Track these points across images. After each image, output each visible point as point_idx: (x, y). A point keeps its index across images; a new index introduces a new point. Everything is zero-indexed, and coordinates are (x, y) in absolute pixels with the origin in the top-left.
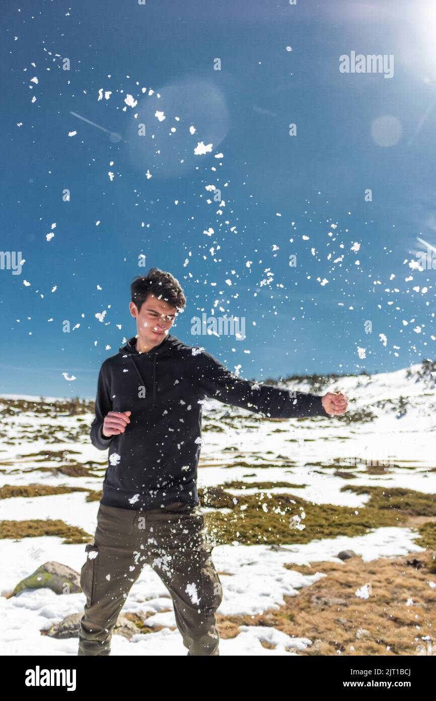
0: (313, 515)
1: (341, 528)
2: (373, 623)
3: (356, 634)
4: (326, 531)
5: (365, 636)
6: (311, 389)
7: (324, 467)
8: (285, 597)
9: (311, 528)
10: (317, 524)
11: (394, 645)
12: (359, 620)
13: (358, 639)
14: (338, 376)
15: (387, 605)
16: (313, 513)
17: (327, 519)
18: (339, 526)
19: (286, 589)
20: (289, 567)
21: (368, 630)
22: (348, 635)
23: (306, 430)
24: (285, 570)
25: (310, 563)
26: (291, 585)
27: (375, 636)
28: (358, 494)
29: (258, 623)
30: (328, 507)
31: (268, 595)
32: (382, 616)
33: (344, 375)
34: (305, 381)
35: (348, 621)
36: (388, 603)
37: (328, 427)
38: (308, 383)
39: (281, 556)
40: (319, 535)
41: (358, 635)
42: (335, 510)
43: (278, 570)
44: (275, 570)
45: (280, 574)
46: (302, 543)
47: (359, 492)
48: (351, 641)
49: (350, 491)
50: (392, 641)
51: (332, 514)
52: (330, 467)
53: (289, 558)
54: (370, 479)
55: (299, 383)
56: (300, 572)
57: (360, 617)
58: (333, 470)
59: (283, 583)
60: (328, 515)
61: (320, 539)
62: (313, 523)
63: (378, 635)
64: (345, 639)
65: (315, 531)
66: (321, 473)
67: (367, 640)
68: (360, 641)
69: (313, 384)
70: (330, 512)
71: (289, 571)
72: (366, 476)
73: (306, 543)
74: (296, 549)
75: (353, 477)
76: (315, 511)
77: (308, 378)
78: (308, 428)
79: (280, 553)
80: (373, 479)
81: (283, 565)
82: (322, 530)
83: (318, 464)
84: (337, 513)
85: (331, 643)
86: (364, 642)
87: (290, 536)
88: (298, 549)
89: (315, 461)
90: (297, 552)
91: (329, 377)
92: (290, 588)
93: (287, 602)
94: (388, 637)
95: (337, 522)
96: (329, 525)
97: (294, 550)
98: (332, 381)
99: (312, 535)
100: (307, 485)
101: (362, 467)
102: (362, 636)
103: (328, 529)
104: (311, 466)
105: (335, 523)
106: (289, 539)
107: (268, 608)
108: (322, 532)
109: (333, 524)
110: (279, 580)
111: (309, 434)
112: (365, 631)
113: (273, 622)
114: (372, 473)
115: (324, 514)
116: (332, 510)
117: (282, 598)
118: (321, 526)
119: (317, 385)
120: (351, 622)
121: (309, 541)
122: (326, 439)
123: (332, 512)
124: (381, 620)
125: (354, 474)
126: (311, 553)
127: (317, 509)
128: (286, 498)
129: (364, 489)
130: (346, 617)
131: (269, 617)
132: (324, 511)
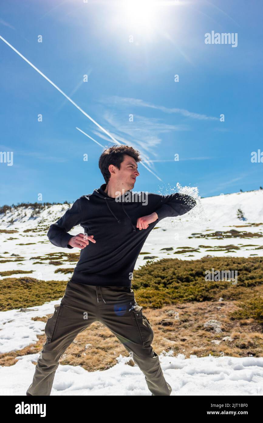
0: (44, 288)
1: (61, 293)
2: (91, 340)
3: (85, 347)
4: (53, 296)
5: (90, 347)
6: (33, 212)
7: (42, 259)
8: (38, 336)
9: (43, 295)
10: (46, 293)
11: (105, 348)
12: (84, 340)
13: (87, 349)
14: (50, 204)
15: (96, 330)
16: (43, 287)
17: (52, 289)
18: (59, 293)
19: (37, 332)
20: (36, 319)
21: (90, 343)
22: (81, 348)
23: (29, 238)
24: (33, 321)
25: (47, 315)
26: (40, 329)
27: (95, 346)
28: (65, 274)
29: (27, 353)
30: (52, 282)
31: (28, 337)
32: (95, 335)
33: (54, 204)
34: (30, 207)
35: (78, 341)
36: (97, 329)
37: (44, 235)
38: (31, 208)
39: (28, 314)
40: (49, 299)
41: (86, 347)
42: (56, 284)
43: (30, 322)
44: (28, 323)
45: (31, 324)
46: (39, 305)
47: (66, 273)
48: (83, 351)
49: (61, 272)
50: (104, 347)
51: (55, 286)
52: (46, 259)
53: (34, 314)
54: (70, 264)
55: (25, 208)
56: (43, 321)
57: (84, 339)
58: (48, 261)
59: (35, 328)
60: (52, 287)
61: (50, 301)
62: (44, 293)
63: (96, 345)
64: (79, 350)
65: (46, 297)
66: (41, 263)
67: (91, 348)
68: (87, 350)
69: (34, 209)
70: (53, 285)
71: (36, 322)
72: (68, 263)
73: (41, 305)
74: (36, 309)
75: (61, 264)
76: (45, 286)
77: (31, 205)
78: (31, 236)
79: (27, 313)
80: (72, 264)
81: (31, 319)
82: (50, 296)
83: (38, 258)
84: (58, 285)
85: (73, 354)
86: (90, 350)
87: (31, 302)
88: (38, 309)
89: (36, 256)
90: (38, 310)
91: (44, 204)
92: (40, 331)
93: (40, 339)
94: (101, 345)
95: (58, 290)
96: (54, 293)
97: (35, 310)
98: (46, 207)
99: (44, 300)
100: (33, 271)
101: (65, 258)
102: (88, 347)
103: (53, 295)
104: (34, 260)
105: (57, 291)
106: (30, 304)
107: (29, 344)
108: (51, 297)
109: (56, 292)
110: (31, 328)
111: (31, 240)
112: (89, 345)
113: (36, 351)
114: (71, 261)
115: (50, 287)
116: (54, 284)
117: (36, 337)
118: (49, 294)
119: (37, 210)
120: (80, 342)
121: (43, 303)
122: (43, 242)
123: (55, 285)
124: (95, 337)
125: (61, 262)
126: (46, 310)
127: (46, 284)
128: (26, 280)
129: (69, 270)
130: (76, 340)
131: (32, 349)
132: (50, 285)
